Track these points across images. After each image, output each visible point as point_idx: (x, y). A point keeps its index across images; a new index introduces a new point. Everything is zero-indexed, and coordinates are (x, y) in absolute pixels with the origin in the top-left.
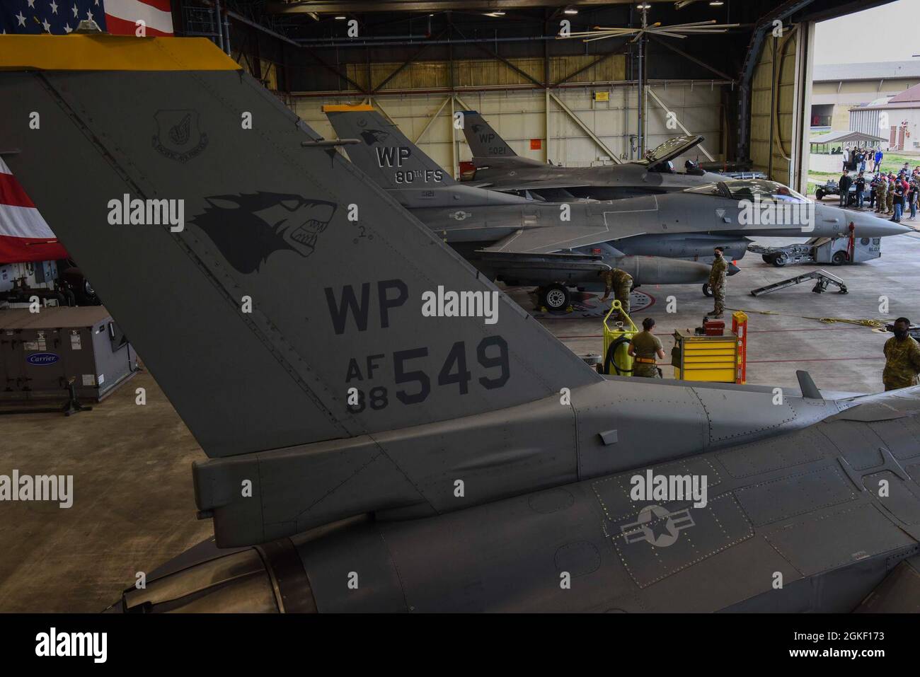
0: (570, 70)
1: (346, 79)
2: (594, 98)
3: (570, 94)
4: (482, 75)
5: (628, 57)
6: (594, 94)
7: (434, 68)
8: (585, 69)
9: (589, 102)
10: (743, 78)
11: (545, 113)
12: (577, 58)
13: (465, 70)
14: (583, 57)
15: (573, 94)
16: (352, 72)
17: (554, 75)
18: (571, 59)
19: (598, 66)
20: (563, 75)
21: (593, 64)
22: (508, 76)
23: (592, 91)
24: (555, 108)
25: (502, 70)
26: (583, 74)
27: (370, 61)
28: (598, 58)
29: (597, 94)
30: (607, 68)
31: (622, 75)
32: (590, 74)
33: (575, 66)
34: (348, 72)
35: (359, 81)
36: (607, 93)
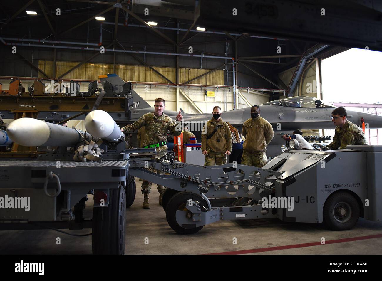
0: (191, 77)
1: (37, 70)
2: (206, 94)
3: (191, 91)
4: (134, 75)
5: (225, 72)
6: (206, 92)
7: (102, 68)
8: (200, 77)
9: (203, 96)
10: (290, 89)
11: (175, 101)
12: (196, 70)
13: (123, 71)
14: (199, 70)
15: (193, 91)
16: (42, 65)
17: (181, 79)
18: (191, 70)
19: (208, 75)
20: (187, 80)
21: (205, 74)
22: (151, 77)
23: (204, 90)
24: (182, 99)
25: (148, 73)
26: (199, 80)
27: (57, 60)
28: (208, 71)
29: (208, 92)
30: (213, 78)
31: (222, 82)
32: (203, 80)
33: (194, 75)
34: (39, 65)
35: (47, 72)
36: (214, 92)
